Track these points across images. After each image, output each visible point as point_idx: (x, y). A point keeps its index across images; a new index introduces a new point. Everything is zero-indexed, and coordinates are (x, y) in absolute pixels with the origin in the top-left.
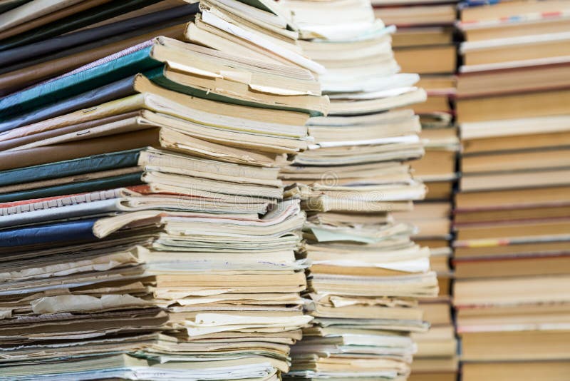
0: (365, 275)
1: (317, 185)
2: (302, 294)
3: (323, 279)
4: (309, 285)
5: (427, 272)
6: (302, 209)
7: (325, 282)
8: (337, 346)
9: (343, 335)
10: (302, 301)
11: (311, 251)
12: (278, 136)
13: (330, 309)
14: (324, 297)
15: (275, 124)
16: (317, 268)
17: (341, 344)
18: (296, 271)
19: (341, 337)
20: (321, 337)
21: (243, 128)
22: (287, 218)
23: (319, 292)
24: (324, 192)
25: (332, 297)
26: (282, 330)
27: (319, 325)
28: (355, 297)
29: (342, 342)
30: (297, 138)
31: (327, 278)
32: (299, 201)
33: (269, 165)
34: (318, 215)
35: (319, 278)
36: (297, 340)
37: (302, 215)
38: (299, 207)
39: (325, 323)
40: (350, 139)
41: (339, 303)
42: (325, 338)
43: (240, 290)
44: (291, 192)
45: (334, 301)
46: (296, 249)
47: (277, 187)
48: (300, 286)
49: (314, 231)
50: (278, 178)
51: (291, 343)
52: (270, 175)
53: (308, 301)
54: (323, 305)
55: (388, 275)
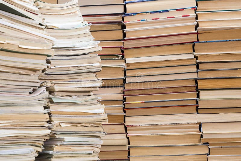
0: (76, 115)
1: (53, 81)
2: (48, 122)
3: (57, 116)
4: (50, 119)
5: (104, 113)
6: (47, 90)
7: (58, 117)
8: (62, 142)
9: (64, 138)
10: (47, 125)
11: (52, 106)
12: (34, 64)
13: (60, 128)
14: (57, 123)
15: (32, 60)
16: (54, 112)
17: (64, 141)
18: (44, 114)
19: (63, 138)
20: (56, 138)
21: (17, 61)
22: (40, 94)
23: (54, 121)
24: (55, 84)
25: (60, 123)
26: (38, 136)
27: (55, 134)
28: (71, 123)
29: (64, 140)
30: (42, 65)
31: (58, 116)
32: (45, 87)
33: (33, 74)
34: (55, 93)
35: (55, 116)
36: (46, 139)
37: (47, 92)
38: (45, 90)
39: (57, 133)
40: (70, 64)
41: (63, 125)
42: (58, 138)
43: (18, 121)
44: (43, 84)
45: (61, 125)
46: (45, 105)
47: (37, 82)
48: (47, 119)
49: (52, 98)
50: (38, 79)
51: (44, 140)
52: (34, 78)
53: (50, 125)
54: (56, 126)
55: (86, 115)
